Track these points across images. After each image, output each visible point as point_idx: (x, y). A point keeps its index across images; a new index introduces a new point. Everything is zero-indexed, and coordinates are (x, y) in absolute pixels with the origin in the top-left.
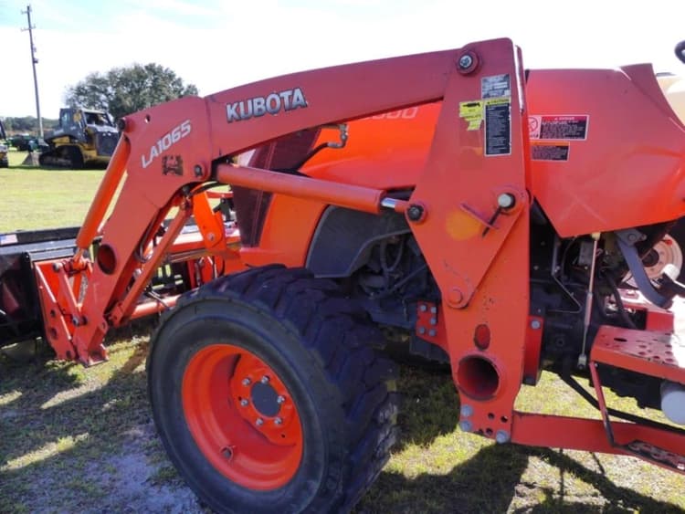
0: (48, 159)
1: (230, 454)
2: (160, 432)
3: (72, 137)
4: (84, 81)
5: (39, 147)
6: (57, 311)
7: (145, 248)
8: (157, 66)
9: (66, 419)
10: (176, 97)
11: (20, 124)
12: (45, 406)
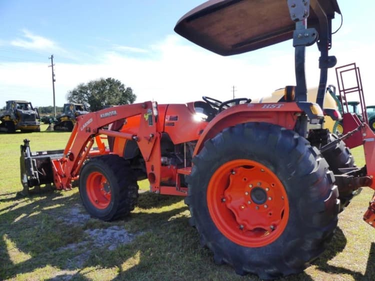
0: (58, 127)
1: (97, 202)
2: (84, 205)
3: (69, 117)
4: (77, 88)
5: (54, 122)
6: (58, 174)
7: (82, 153)
8: (112, 79)
9: (59, 201)
10: (121, 94)
11: (46, 110)
12: (53, 199)
